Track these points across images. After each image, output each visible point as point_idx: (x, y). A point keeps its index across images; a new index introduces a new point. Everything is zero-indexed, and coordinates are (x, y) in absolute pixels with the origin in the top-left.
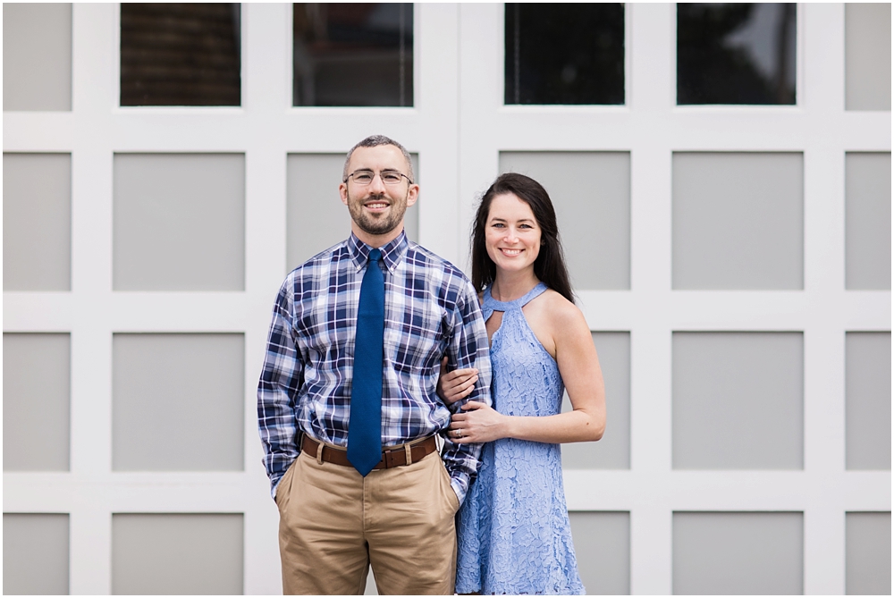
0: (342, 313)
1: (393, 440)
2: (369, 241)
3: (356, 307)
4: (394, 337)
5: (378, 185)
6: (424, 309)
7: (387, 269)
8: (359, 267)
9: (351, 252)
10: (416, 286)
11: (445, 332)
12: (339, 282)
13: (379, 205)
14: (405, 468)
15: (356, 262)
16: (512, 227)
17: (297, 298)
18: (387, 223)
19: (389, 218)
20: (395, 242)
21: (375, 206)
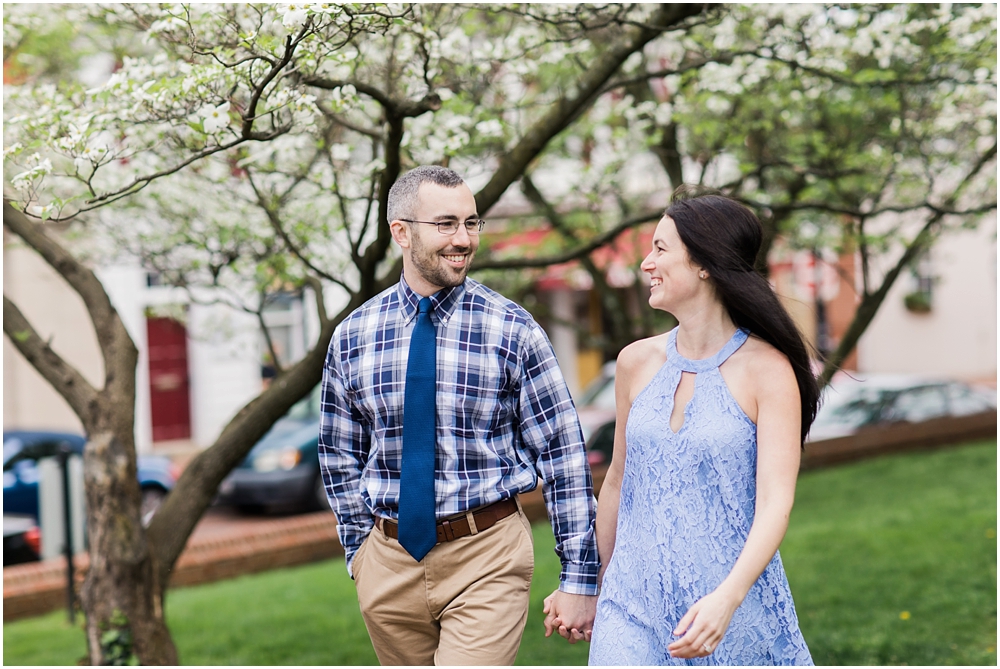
7: (439, 321)
8: (408, 320)
15: (405, 313)
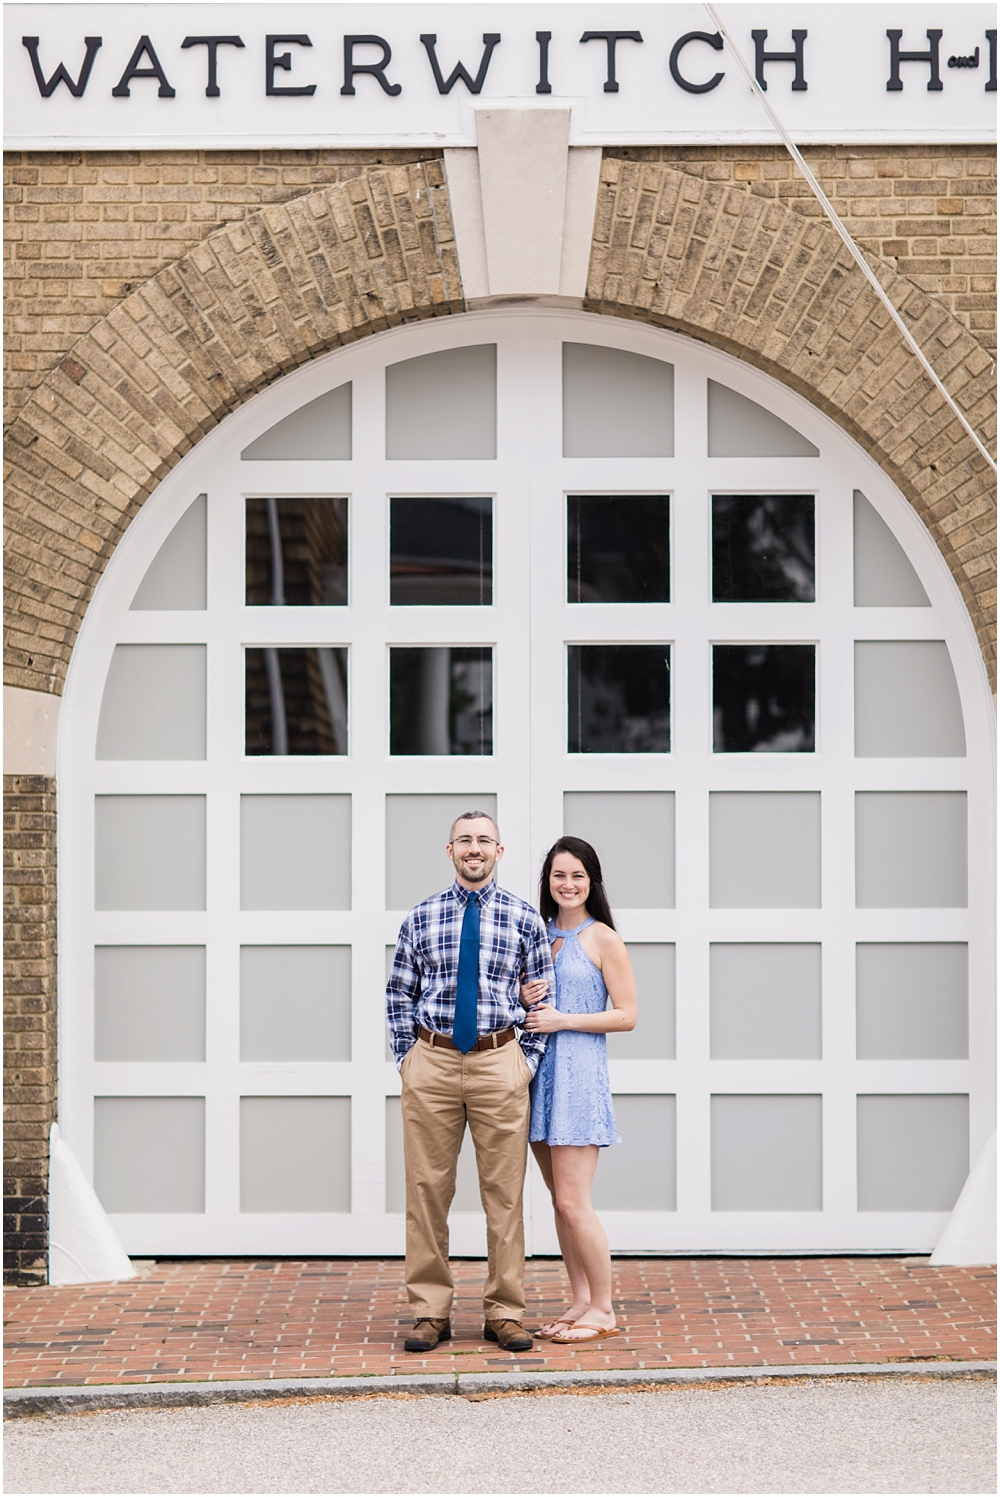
0: (449, 938)
1: (484, 1030)
2: (468, 886)
3: (459, 934)
4: (486, 956)
5: (476, 847)
6: (508, 935)
9: (455, 895)
10: (502, 919)
11: (522, 953)
12: (447, 916)
13: (476, 861)
14: (492, 1051)
16: (569, 877)
17: (417, 928)
18: (482, 874)
19: (483, 870)
20: (487, 887)
21: (473, 862)
